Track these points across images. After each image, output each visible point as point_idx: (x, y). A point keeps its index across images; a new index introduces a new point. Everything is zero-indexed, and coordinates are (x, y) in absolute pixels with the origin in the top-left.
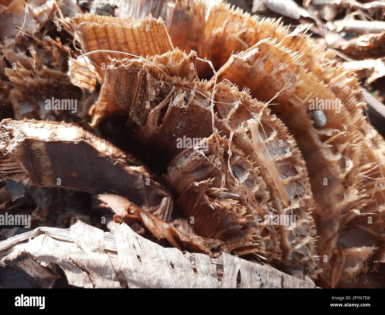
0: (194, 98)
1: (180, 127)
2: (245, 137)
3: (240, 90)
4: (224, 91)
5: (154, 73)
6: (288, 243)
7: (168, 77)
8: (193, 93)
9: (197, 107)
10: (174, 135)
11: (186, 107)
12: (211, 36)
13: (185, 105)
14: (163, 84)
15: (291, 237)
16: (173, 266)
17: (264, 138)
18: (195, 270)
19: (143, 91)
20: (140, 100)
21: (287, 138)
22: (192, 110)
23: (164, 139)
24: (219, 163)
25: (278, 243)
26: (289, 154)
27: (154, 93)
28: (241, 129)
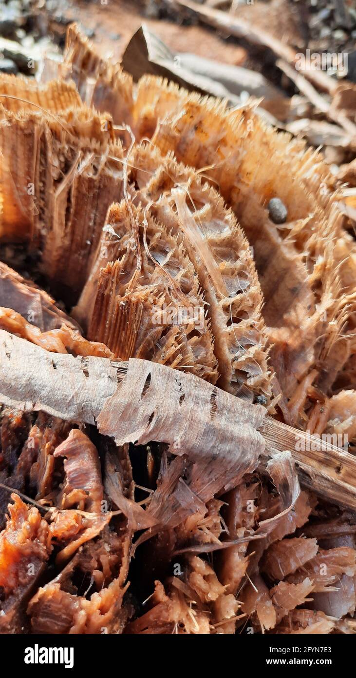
0: (106, 164)
1: (95, 223)
2: (168, 211)
3: (164, 153)
4: (144, 157)
5: (56, 133)
6: (229, 356)
7: (73, 138)
8: (104, 158)
9: (110, 179)
10: (89, 243)
11: (95, 177)
12: (139, 119)
13: (95, 174)
14: (67, 147)
15: (233, 347)
16: (54, 366)
17: (192, 210)
18: (86, 373)
19: (43, 162)
20: (41, 181)
21: (225, 215)
22: (105, 186)
23: (76, 255)
24: (133, 240)
25: (211, 348)
26: (227, 233)
27: (56, 163)
28: (163, 201)
